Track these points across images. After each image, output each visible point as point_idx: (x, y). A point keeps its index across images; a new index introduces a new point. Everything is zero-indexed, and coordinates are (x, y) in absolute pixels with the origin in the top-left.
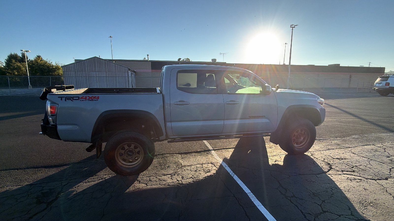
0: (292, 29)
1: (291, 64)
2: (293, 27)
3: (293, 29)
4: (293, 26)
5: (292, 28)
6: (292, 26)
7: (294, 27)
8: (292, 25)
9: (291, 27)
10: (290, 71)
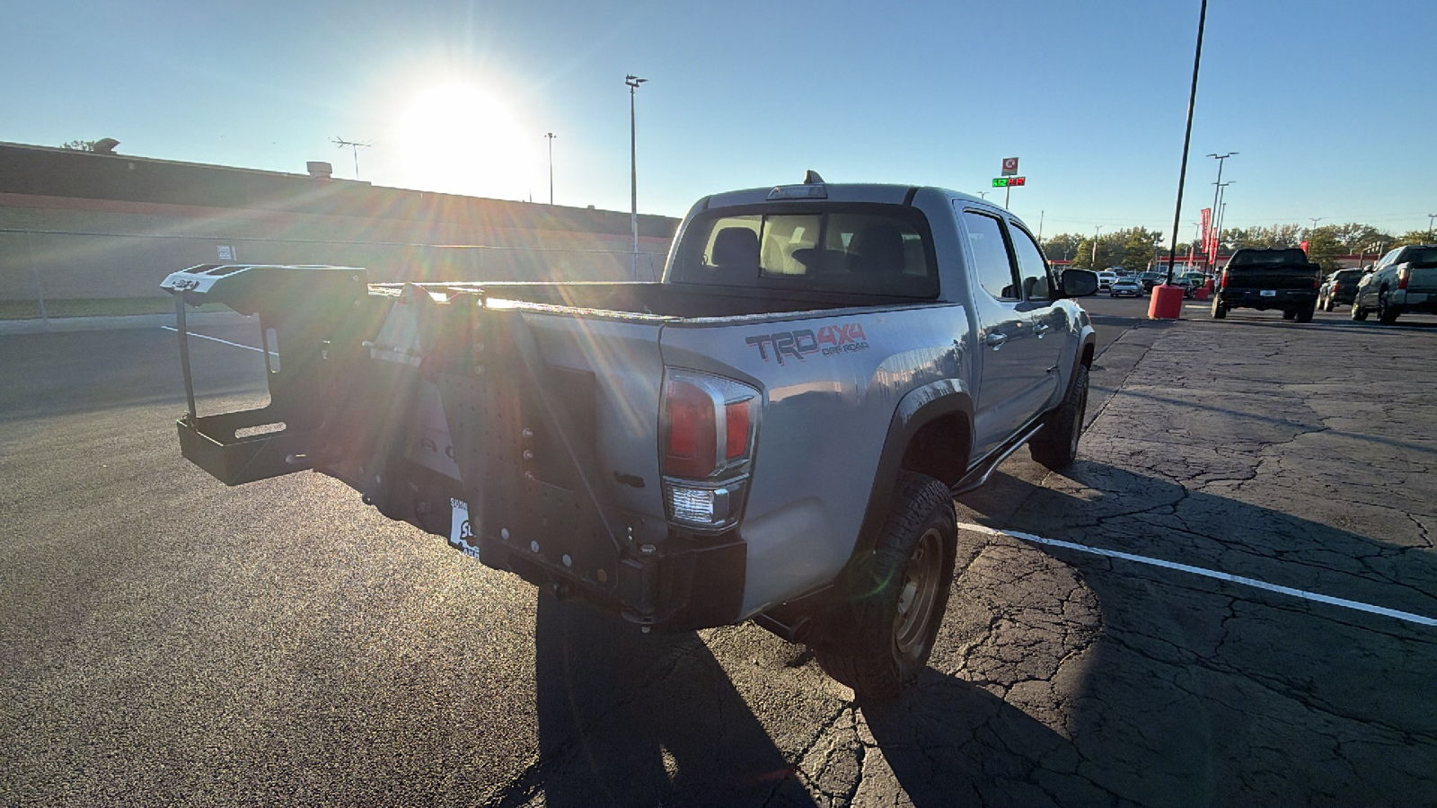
0: (632, 92)
1: (638, 212)
2: (633, 83)
3: (632, 89)
4: (634, 81)
5: (630, 87)
6: (630, 81)
7: (637, 85)
8: (632, 78)
9: (627, 83)
10: (639, 235)
